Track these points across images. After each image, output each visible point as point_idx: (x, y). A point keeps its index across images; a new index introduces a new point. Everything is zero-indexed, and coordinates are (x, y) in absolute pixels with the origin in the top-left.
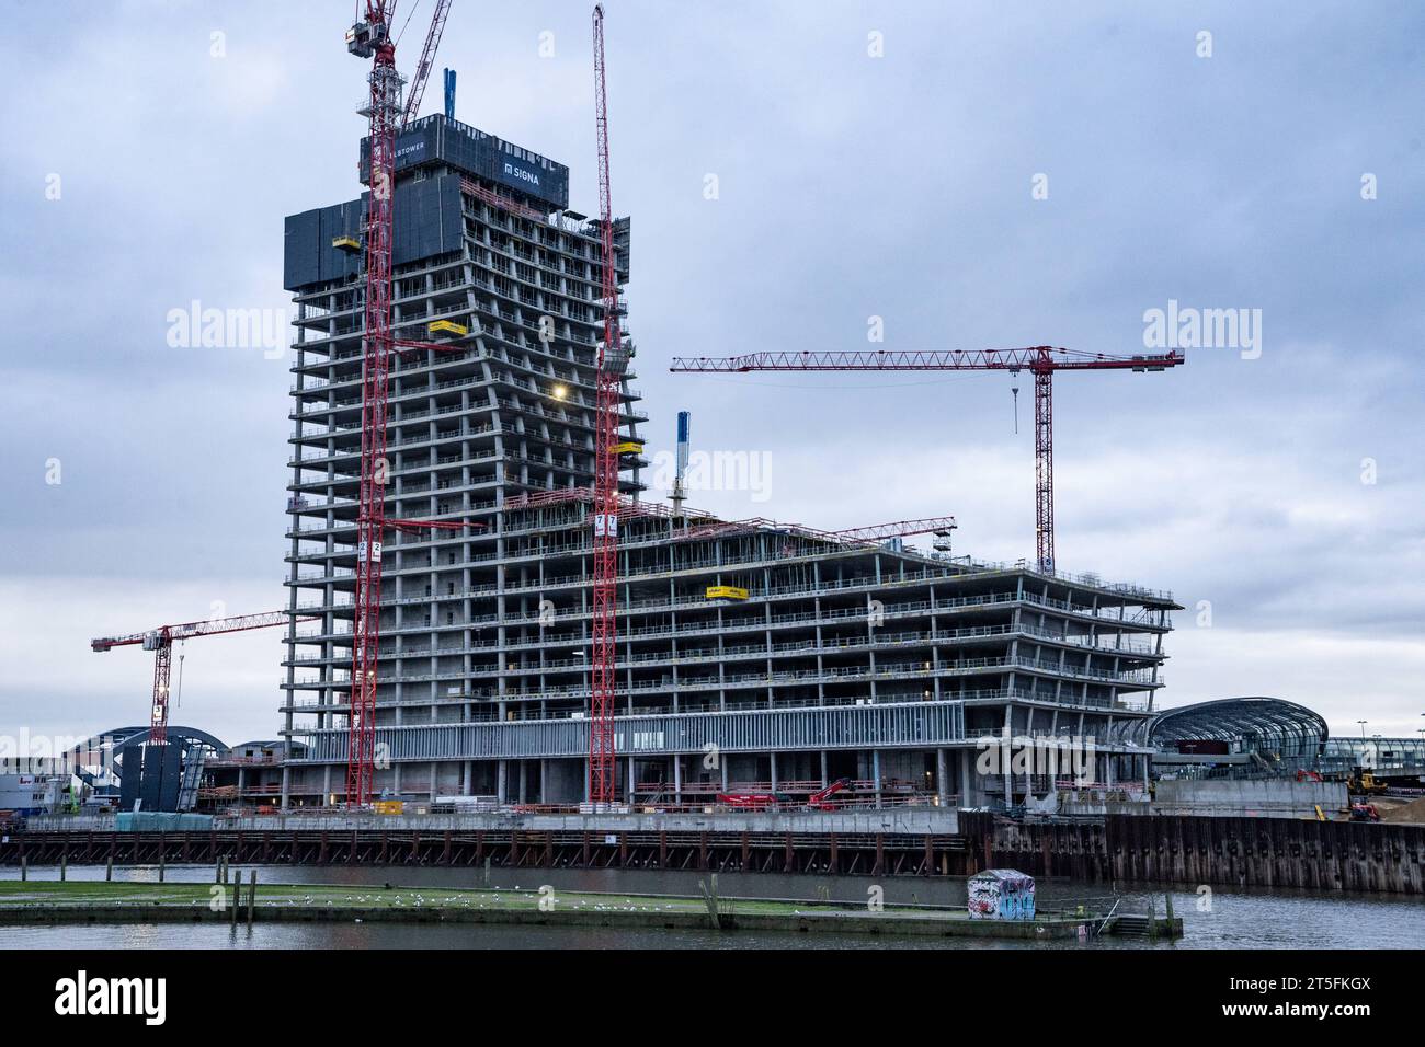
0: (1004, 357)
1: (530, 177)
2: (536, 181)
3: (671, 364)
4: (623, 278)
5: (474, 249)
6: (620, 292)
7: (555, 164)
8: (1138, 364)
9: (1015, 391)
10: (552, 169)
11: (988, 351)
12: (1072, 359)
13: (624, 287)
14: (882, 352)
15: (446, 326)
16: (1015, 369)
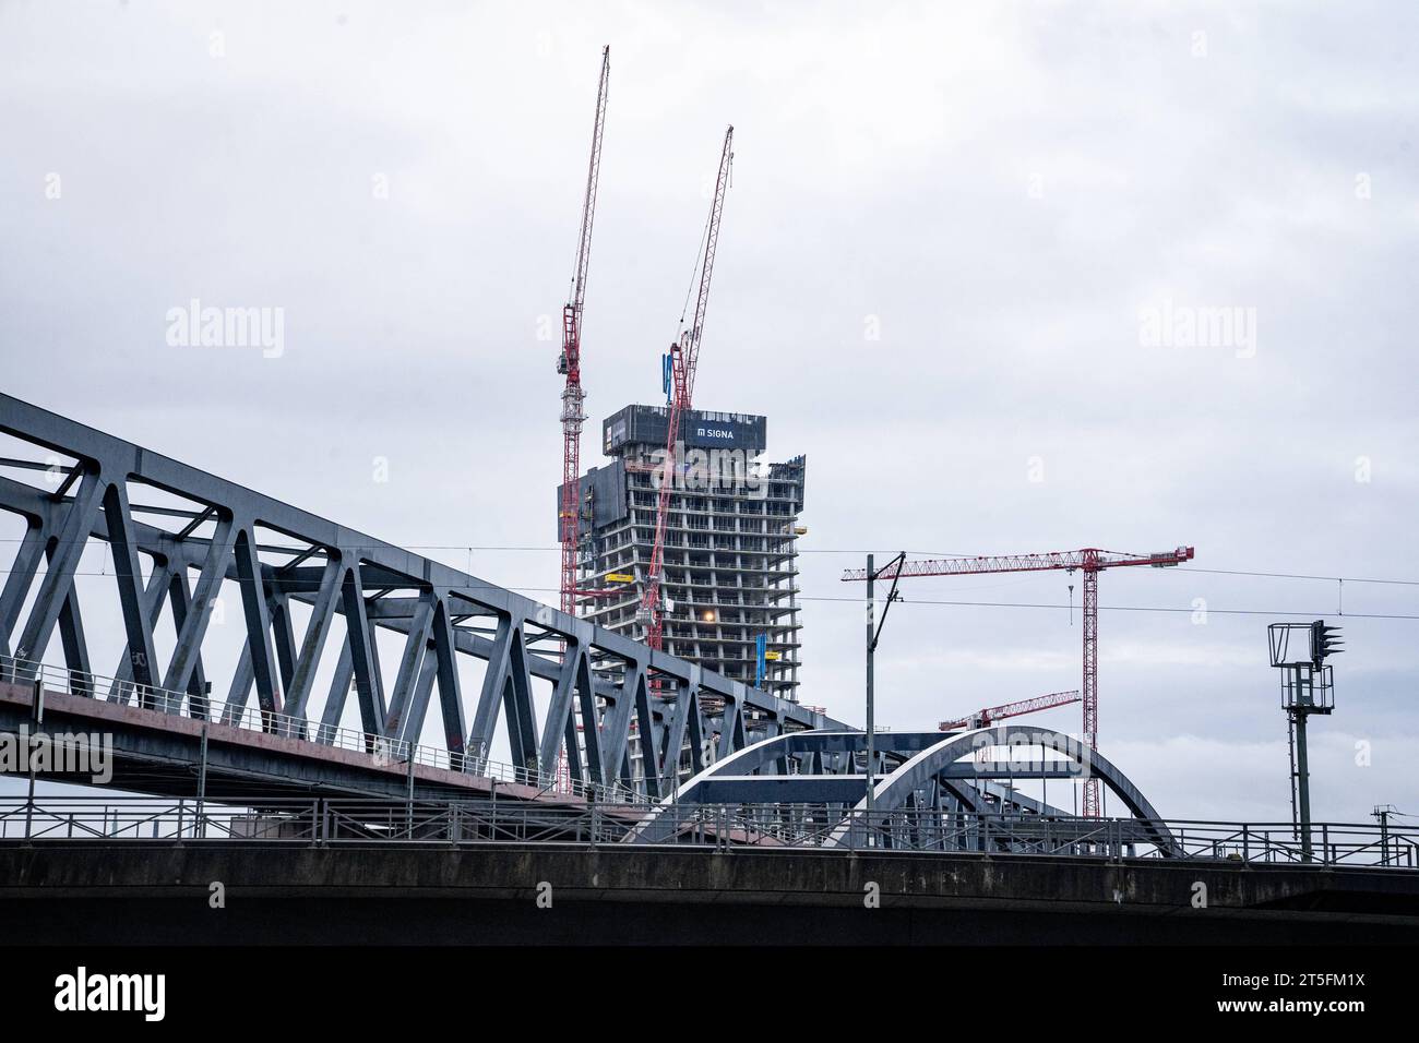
0: (1065, 559)
1: (724, 434)
2: (731, 435)
3: (842, 574)
4: (799, 507)
5: (640, 515)
6: (796, 519)
7: (751, 417)
8: (1158, 561)
9: (1071, 588)
10: (749, 422)
11: (1053, 554)
12: (1115, 559)
13: (799, 515)
14: (980, 558)
15: (614, 578)
16: (1072, 568)
